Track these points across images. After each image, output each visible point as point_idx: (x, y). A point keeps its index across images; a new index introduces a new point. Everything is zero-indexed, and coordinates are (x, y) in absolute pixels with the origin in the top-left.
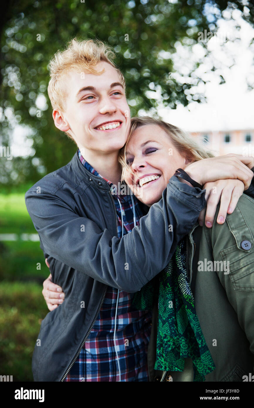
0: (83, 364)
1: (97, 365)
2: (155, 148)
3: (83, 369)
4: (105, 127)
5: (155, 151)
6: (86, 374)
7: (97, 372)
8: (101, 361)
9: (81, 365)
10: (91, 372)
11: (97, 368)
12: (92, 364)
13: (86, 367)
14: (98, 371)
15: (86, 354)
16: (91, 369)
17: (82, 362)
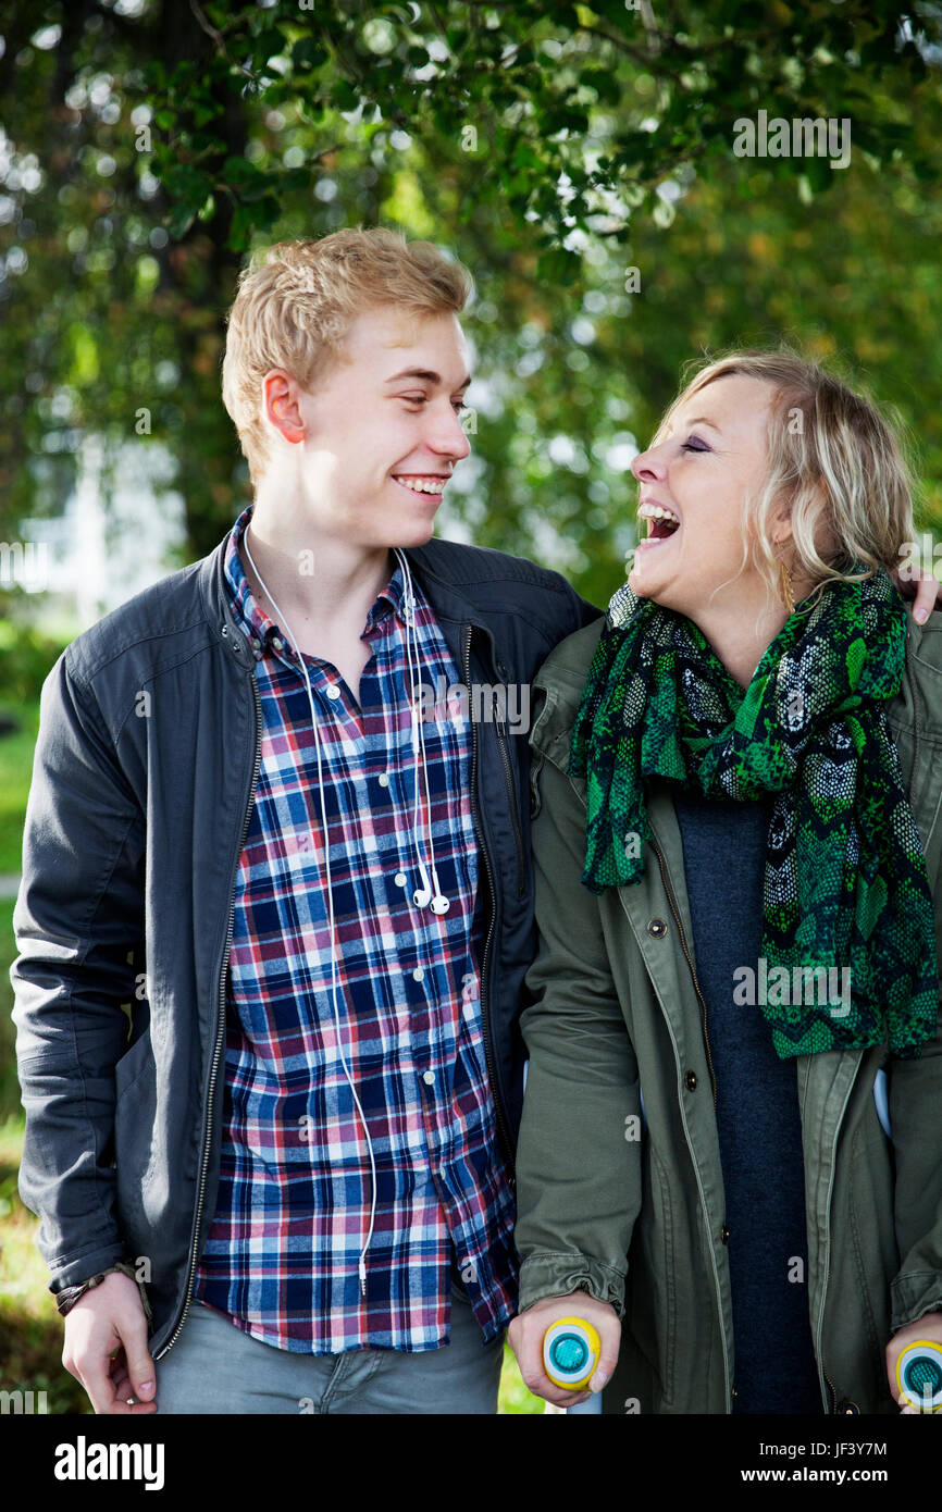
0: (244, 1184)
1: (280, 1192)
2: (704, 443)
3: (243, 1198)
4: (424, 483)
5: (700, 450)
6: (249, 1210)
7: (281, 1206)
8: (289, 1178)
9: (237, 1187)
10: (263, 1207)
11: (281, 1198)
12: (266, 1186)
13: (250, 1194)
14: (283, 1203)
15: (251, 1160)
16: (263, 1200)
17: (241, 1180)
